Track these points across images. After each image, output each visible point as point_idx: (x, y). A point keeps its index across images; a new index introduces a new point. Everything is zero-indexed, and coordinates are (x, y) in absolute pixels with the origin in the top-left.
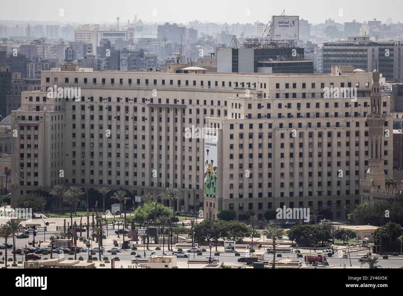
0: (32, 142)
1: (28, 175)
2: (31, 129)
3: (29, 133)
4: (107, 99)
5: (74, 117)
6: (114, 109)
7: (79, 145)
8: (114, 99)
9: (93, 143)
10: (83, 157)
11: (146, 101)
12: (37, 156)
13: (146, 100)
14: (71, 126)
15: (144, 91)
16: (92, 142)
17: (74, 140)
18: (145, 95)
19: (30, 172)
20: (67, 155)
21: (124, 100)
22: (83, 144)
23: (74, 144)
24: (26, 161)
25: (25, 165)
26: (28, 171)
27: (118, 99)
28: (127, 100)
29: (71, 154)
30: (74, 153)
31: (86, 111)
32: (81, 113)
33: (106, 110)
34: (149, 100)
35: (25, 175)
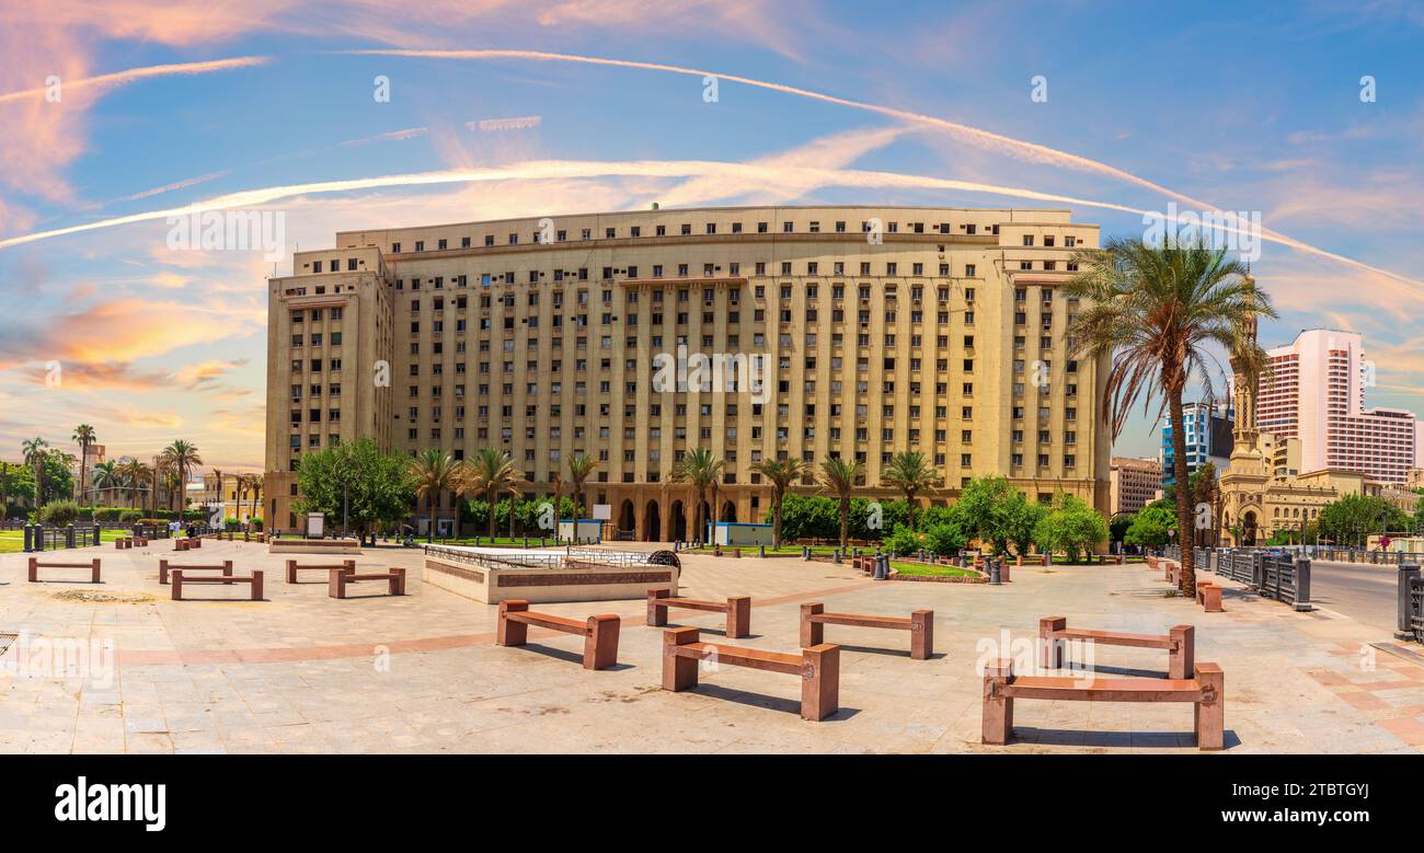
0: (325, 352)
1: (312, 442)
2: (321, 319)
3: (316, 328)
4: (501, 277)
5: (415, 327)
6: (521, 300)
7: (425, 392)
8: (522, 277)
9: (462, 387)
10: (436, 421)
11: (614, 275)
12: (339, 391)
13: (616, 271)
14: (408, 348)
15: (609, 251)
16: (460, 382)
17: (414, 381)
18: (613, 259)
19: (319, 435)
20: (397, 417)
21: (550, 277)
22: (437, 391)
23: (414, 391)
24: (308, 403)
25: (305, 415)
26: (312, 433)
27: (533, 276)
28: (559, 275)
29: (405, 414)
30: (414, 411)
31: (445, 310)
32: (433, 317)
33: (499, 304)
34: (624, 272)
35: (304, 442)
